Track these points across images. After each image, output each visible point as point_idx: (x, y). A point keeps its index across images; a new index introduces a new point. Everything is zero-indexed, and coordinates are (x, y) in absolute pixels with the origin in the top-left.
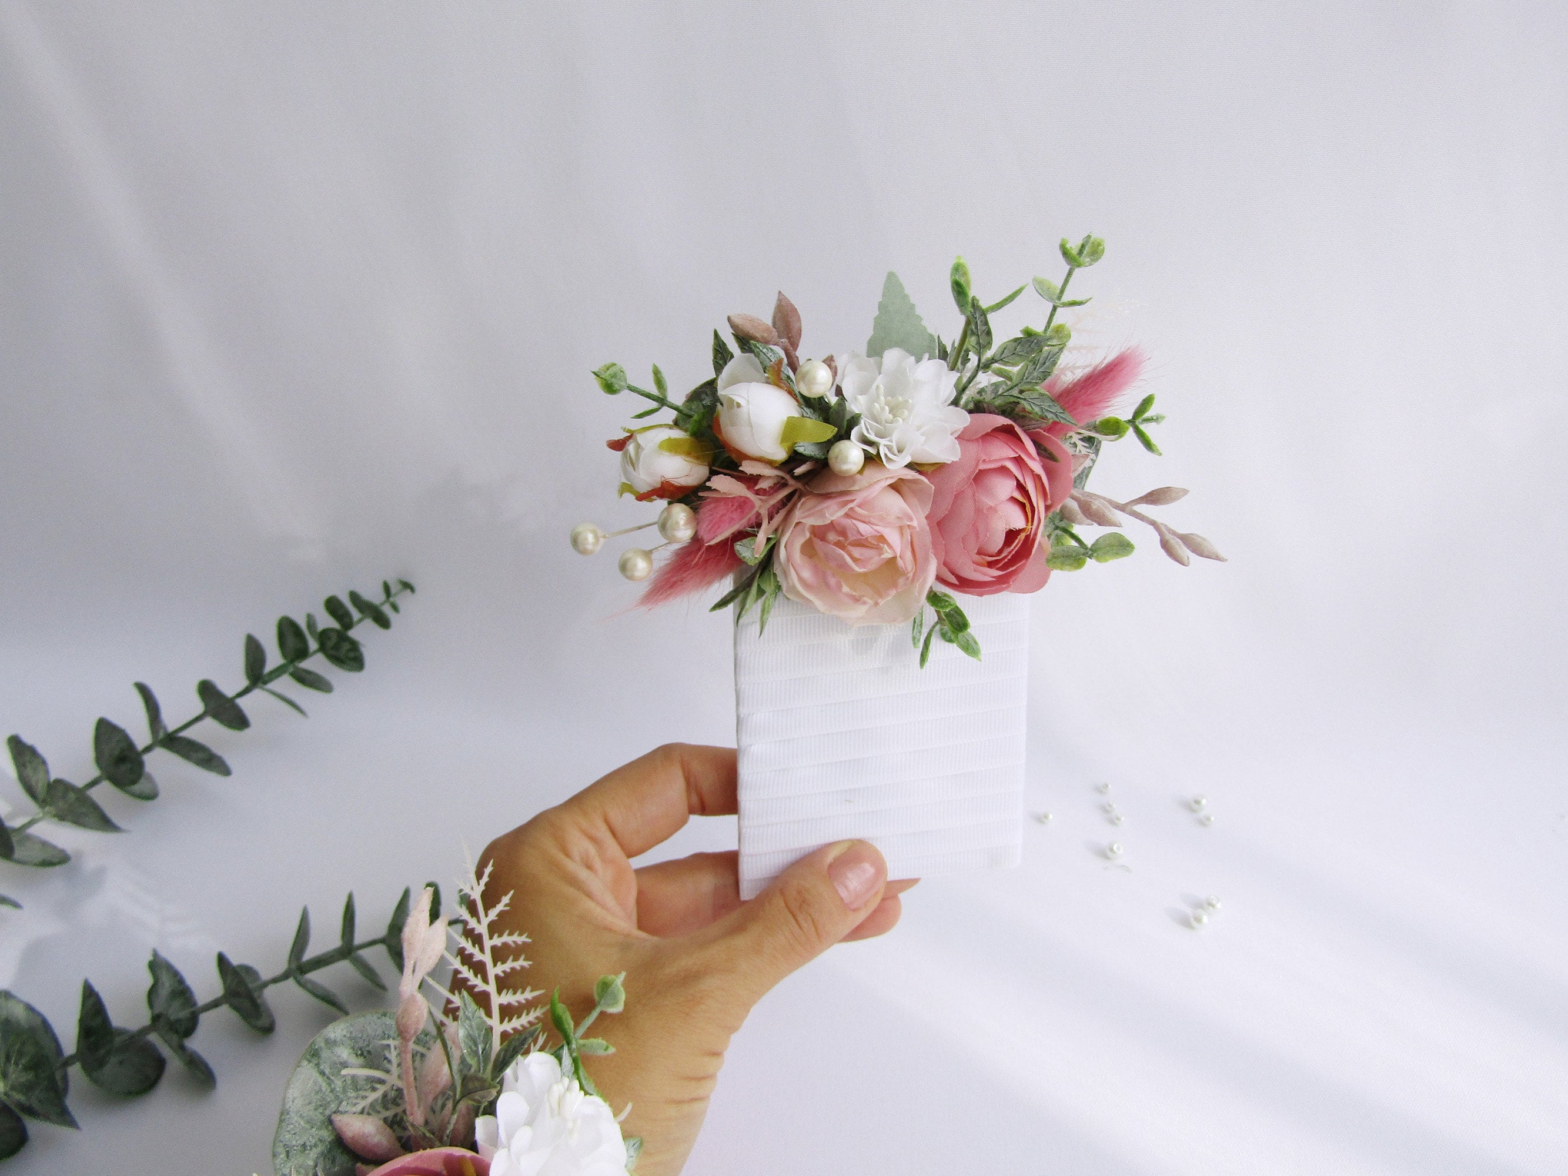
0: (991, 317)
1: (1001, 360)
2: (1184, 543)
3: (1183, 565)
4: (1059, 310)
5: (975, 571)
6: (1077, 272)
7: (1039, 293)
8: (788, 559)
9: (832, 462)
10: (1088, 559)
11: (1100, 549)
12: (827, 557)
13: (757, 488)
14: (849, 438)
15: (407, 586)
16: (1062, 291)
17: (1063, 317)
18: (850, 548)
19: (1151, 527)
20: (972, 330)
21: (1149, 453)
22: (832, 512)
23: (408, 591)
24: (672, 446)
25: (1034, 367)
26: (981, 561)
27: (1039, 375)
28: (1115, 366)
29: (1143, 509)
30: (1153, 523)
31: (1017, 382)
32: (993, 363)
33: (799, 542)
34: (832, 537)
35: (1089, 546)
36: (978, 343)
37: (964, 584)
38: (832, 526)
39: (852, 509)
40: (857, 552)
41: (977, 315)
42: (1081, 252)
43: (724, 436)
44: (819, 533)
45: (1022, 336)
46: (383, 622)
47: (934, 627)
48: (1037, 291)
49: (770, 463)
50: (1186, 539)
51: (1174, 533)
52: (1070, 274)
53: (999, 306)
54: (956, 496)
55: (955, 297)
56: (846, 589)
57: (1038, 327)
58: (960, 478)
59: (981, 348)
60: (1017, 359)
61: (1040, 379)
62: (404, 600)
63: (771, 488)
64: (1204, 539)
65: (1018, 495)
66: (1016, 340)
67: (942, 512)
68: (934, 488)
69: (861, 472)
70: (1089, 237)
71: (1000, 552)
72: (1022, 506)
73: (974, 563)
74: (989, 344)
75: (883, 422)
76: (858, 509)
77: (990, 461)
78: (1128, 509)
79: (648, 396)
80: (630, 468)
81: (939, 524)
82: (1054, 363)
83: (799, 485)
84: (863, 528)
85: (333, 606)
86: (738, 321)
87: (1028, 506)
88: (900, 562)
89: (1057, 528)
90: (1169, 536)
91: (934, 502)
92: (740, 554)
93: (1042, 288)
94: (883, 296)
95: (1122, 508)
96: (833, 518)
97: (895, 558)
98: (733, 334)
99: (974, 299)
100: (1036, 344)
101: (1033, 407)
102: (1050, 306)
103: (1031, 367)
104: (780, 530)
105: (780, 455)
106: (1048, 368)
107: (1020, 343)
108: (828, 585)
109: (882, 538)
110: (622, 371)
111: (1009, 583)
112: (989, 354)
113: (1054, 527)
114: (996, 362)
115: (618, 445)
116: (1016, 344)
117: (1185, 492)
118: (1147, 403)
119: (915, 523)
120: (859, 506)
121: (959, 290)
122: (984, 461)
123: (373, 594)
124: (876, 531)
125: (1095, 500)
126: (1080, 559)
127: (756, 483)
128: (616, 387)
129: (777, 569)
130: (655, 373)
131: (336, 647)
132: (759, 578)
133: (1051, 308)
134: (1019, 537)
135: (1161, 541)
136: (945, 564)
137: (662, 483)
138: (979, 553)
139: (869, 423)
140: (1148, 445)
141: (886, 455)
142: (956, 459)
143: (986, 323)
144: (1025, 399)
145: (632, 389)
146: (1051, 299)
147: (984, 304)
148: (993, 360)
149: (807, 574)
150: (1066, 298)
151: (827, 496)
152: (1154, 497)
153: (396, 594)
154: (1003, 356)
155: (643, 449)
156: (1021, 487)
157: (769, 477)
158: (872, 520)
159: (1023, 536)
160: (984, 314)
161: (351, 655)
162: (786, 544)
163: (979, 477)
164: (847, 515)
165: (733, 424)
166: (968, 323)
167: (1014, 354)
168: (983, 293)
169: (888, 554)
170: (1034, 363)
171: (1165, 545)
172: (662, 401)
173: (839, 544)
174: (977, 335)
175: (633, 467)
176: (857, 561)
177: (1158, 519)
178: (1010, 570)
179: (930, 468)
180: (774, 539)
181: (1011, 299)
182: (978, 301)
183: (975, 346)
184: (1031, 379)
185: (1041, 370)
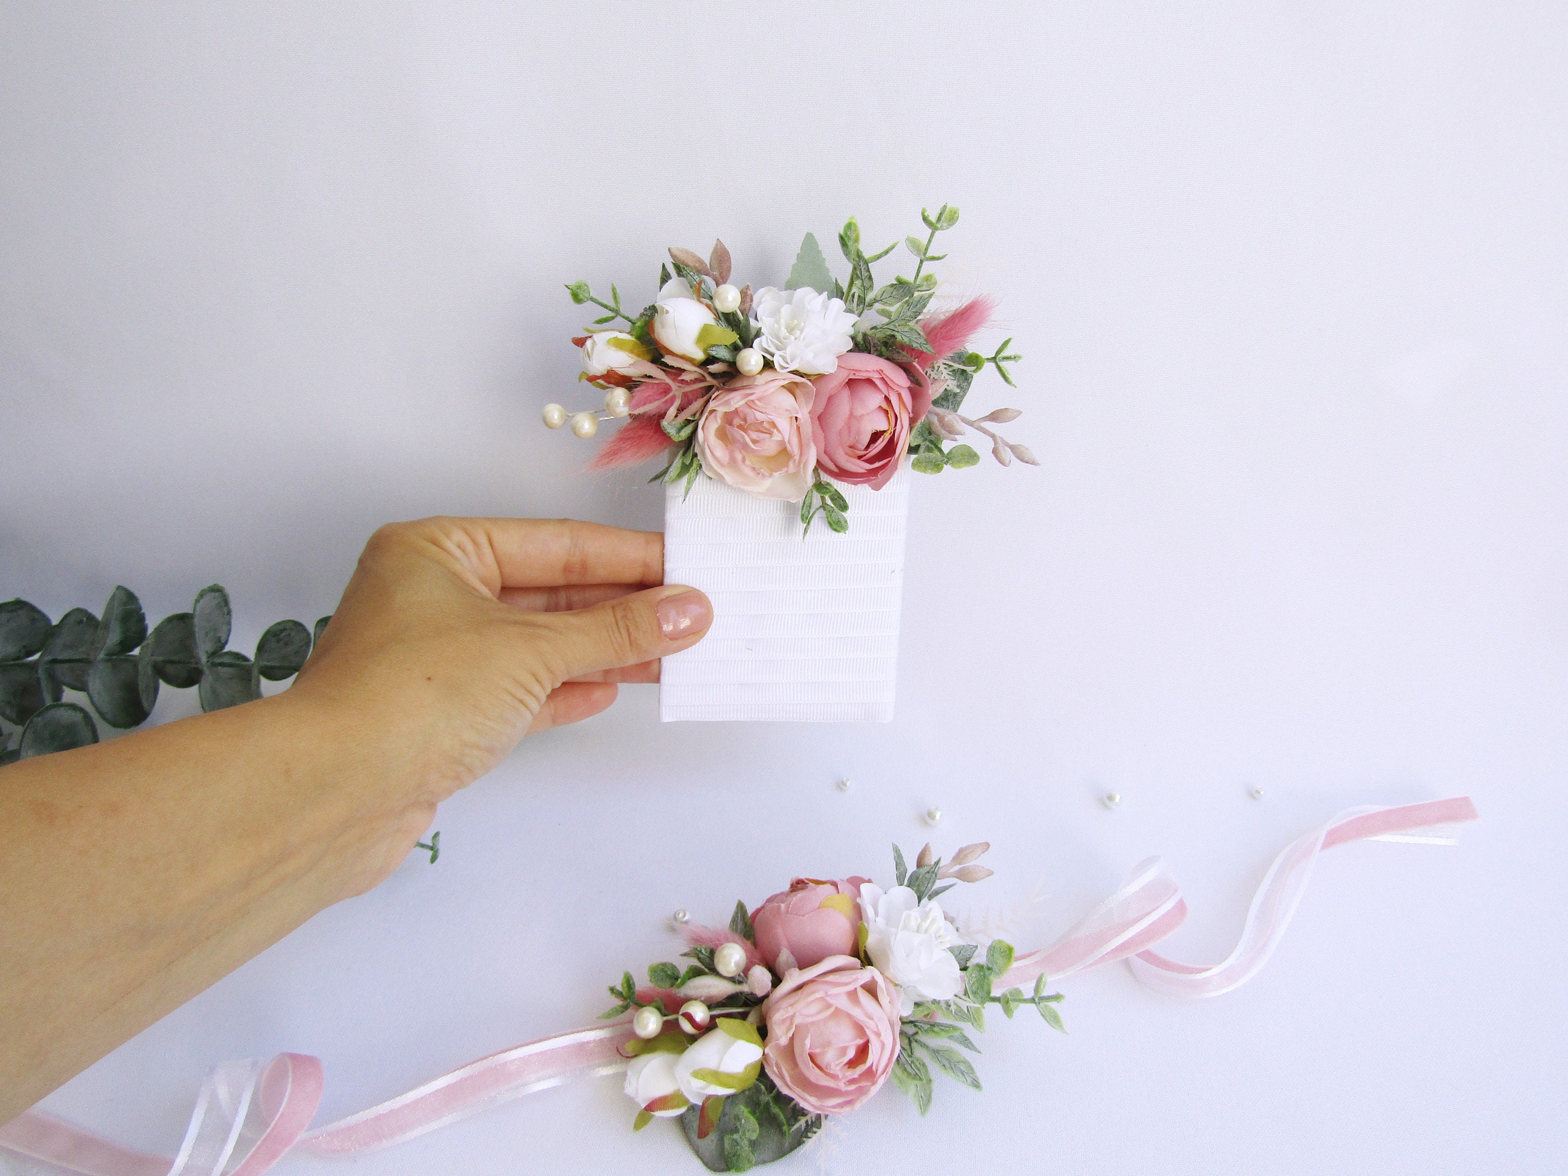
0: (871, 265)
1: (881, 301)
2: (1012, 451)
3: (1005, 466)
4: (925, 263)
5: (849, 462)
6: (937, 233)
7: (910, 249)
8: (706, 439)
9: (739, 364)
10: (946, 464)
11: (956, 456)
12: (734, 439)
13: (680, 378)
14: (752, 346)
16: (927, 249)
17: (928, 268)
19: (990, 439)
20: (857, 274)
21: (1008, 387)
22: (735, 400)
24: (618, 344)
25: (908, 308)
26: (853, 454)
27: (912, 314)
29: (988, 425)
30: (993, 436)
31: (894, 319)
32: (875, 302)
33: (715, 425)
34: (737, 421)
35: (947, 455)
36: (863, 285)
37: (842, 474)
38: (737, 413)
39: (751, 400)
40: (755, 435)
41: (861, 264)
42: (939, 219)
43: (656, 336)
44: (728, 419)
45: (896, 283)
47: (818, 509)
48: (908, 247)
49: (691, 360)
50: (1014, 448)
51: (1004, 444)
52: (932, 235)
53: (879, 257)
54: (831, 397)
55: (843, 249)
57: (909, 277)
58: (834, 385)
59: (866, 287)
60: (894, 300)
61: (912, 318)
63: (691, 380)
64: (1027, 449)
65: (885, 406)
66: (892, 286)
67: (820, 411)
68: (816, 391)
69: (761, 372)
70: (945, 207)
71: (868, 448)
72: (886, 412)
73: (848, 455)
74: (871, 286)
75: (782, 339)
76: (756, 401)
77: (860, 371)
78: (976, 425)
79: (605, 307)
80: (587, 360)
81: (820, 418)
82: (924, 306)
83: (714, 382)
84: (760, 416)
86: (676, 253)
87: (892, 415)
88: (789, 447)
90: (1001, 445)
91: (815, 401)
92: (665, 430)
93: (914, 245)
94: (802, 249)
95: (971, 424)
96: (737, 406)
97: (785, 442)
98: (673, 263)
99: (858, 250)
100: (908, 289)
101: (904, 338)
102: (918, 259)
103: (905, 307)
104: (698, 415)
105: (700, 356)
106: (919, 309)
107: (895, 288)
108: (736, 464)
109: (774, 425)
110: (588, 287)
111: (877, 476)
112: (870, 295)
113: (923, 438)
114: (877, 301)
115: (580, 342)
116: (892, 289)
117: (1019, 413)
118: (1006, 345)
119: (801, 416)
121: (846, 242)
122: (855, 369)
124: (770, 419)
126: (939, 465)
127: (680, 375)
128: (581, 296)
129: (696, 450)
130: (612, 290)
132: (683, 455)
133: (919, 262)
134: (883, 438)
135: (994, 449)
136: (825, 452)
137: (608, 371)
138: (851, 446)
139: (771, 340)
140: (1005, 377)
141: (779, 362)
142: (832, 371)
143: (868, 271)
144: (898, 332)
145: (592, 299)
146: (918, 254)
147: (867, 255)
148: (875, 301)
149: (719, 452)
150: (929, 254)
151: (735, 390)
152: (995, 417)
154: (882, 298)
155: (597, 345)
156: (887, 399)
157: (691, 372)
158: (767, 411)
159: (887, 437)
160: (866, 263)
162: (703, 430)
163: (852, 384)
164: (748, 405)
165: (663, 327)
166: (855, 269)
167: (891, 296)
168: (868, 248)
169: (778, 438)
170: (908, 305)
171: (995, 452)
172: (617, 312)
173: (740, 427)
174: (862, 279)
175: (589, 358)
176: (755, 442)
177: (997, 433)
178: (877, 465)
179: (815, 377)
180: (693, 421)
181: (887, 252)
182: (861, 252)
183: (860, 288)
184: (906, 317)
185: (913, 310)
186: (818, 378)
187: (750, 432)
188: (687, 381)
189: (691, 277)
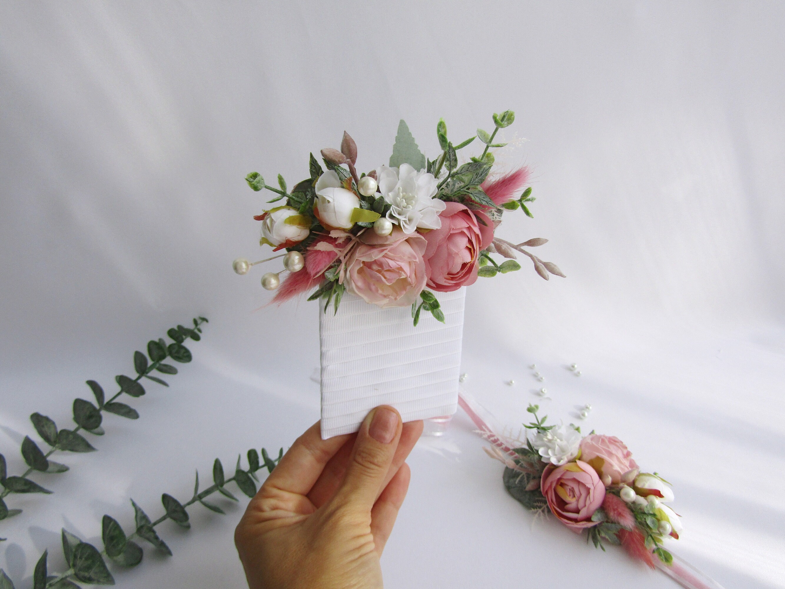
0: (457, 151)
1: (461, 173)
2: (546, 267)
3: (546, 280)
4: (490, 148)
5: (445, 282)
6: (500, 129)
7: (480, 138)
8: (351, 276)
9: (376, 229)
10: (498, 272)
11: (504, 267)
12: (372, 276)
13: (337, 243)
14: (385, 217)
15: (204, 320)
16: (492, 139)
17: (492, 151)
18: (385, 273)
19: (530, 258)
20: (447, 158)
21: (528, 217)
22: (375, 255)
23: (205, 322)
24: (291, 221)
25: (476, 176)
26: (448, 277)
27: (479, 181)
28: (516, 177)
29: (526, 248)
30: (531, 256)
31: (468, 184)
33: (357, 268)
34: (375, 267)
35: (499, 266)
36: (450, 165)
37: (439, 287)
38: (375, 262)
39: (386, 253)
40: (387, 275)
41: (451, 151)
42: (502, 120)
43: (321, 217)
44: (368, 265)
45: (472, 162)
46: (196, 338)
47: (422, 305)
48: (479, 137)
49: (344, 230)
50: (546, 265)
51: (541, 262)
52: (496, 130)
53: (462, 146)
54: (439, 247)
55: (440, 142)
56: (380, 292)
57: (479, 157)
58: (441, 237)
59: (451, 167)
60: (469, 173)
61: (479, 183)
62: (203, 326)
63: (344, 243)
64: (555, 266)
65: (468, 245)
66: (469, 164)
67: (431, 254)
68: (427, 242)
69: (390, 234)
70: (507, 112)
71: (458, 273)
72: (470, 250)
73: (445, 278)
74: (455, 166)
75: (402, 207)
76: (389, 253)
77: (456, 229)
78: (518, 248)
79: (276, 191)
80: (268, 232)
81: (429, 260)
83: (359, 241)
84: (392, 263)
85: (171, 333)
86: (325, 152)
87: (472, 250)
88: (409, 280)
90: (539, 264)
91: (427, 250)
92: (327, 277)
93: (482, 136)
94: (398, 133)
95: (516, 247)
96: (376, 258)
97: (406, 278)
98: (323, 158)
99: (449, 142)
100: (479, 166)
101: (476, 198)
102: (485, 145)
103: (475, 176)
106: (483, 177)
107: (471, 165)
108: (371, 290)
109: (401, 269)
110: (262, 179)
112: (454, 170)
113: (482, 257)
115: (260, 218)
116: (469, 166)
117: (546, 241)
118: (527, 191)
119: (417, 260)
120: (389, 251)
121: (443, 139)
122: (453, 229)
123: (189, 325)
124: (398, 264)
125: (503, 244)
126: (494, 272)
128: (259, 187)
130: (279, 178)
131: (178, 352)
133: (485, 147)
134: (467, 265)
135: (535, 266)
136: (432, 279)
137: (286, 241)
138: (448, 274)
139: (394, 208)
140: (528, 213)
141: (403, 225)
142: (439, 228)
143: (455, 155)
144: (471, 194)
145: (267, 187)
146: (486, 143)
147: (454, 146)
148: (457, 173)
149: (360, 284)
150: (494, 142)
151: (373, 246)
152: (531, 243)
153: (200, 324)
154: (462, 171)
155: (275, 222)
156: (470, 242)
157: (343, 237)
158: (396, 259)
159: (469, 265)
160: (454, 150)
161: (185, 355)
162: (350, 271)
163: (450, 237)
164: (384, 256)
165: (325, 212)
166: (445, 154)
167: (468, 170)
168: (454, 140)
169: (403, 276)
170: (477, 174)
171: (537, 269)
172: (284, 194)
173: (379, 271)
174: (450, 161)
175: (270, 231)
177: (533, 254)
179: (427, 232)
181: (467, 143)
182: (451, 144)
183: (448, 167)
184: (475, 183)
185: (480, 178)
186: (429, 233)
188: (340, 243)
189: (341, 174)
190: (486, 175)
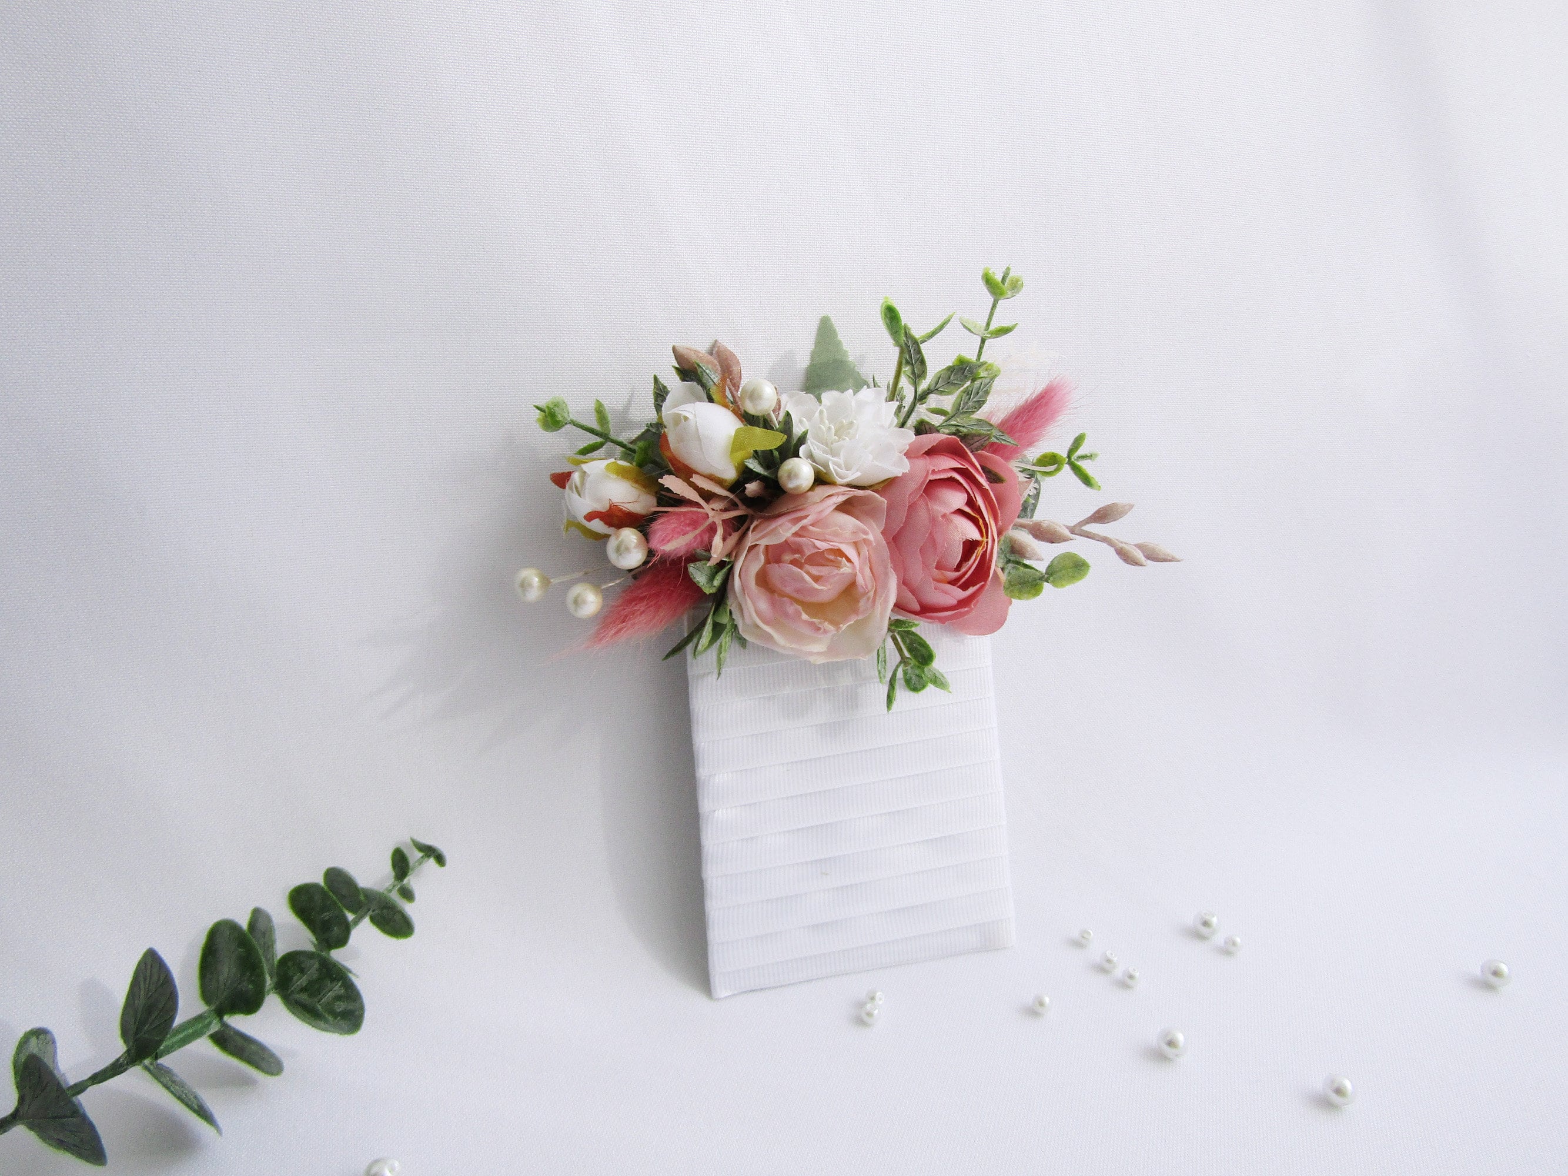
0: (922, 346)
1: (937, 389)
2: (1140, 551)
3: (1143, 569)
4: (987, 342)
5: (936, 591)
6: (1001, 303)
7: (966, 327)
8: (743, 588)
9: (782, 480)
10: (1045, 584)
11: (1056, 572)
12: (782, 580)
14: (797, 456)
16: (988, 324)
19: (1105, 545)
20: (906, 359)
21: (1088, 489)
22: (782, 529)
24: (618, 473)
25: (968, 397)
26: (942, 577)
27: (975, 404)
28: (1044, 402)
29: (1093, 528)
30: (1106, 540)
31: (954, 413)
32: (929, 394)
33: (755, 567)
34: (787, 556)
35: (1044, 571)
36: (913, 373)
37: (926, 610)
38: (786, 545)
39: (804, 526)
40: (815, 571)
41: (910, 344)
42: (1002, 283)
43: (672, 451)
44: (774, 555)
45: (955, 364)
47: (897, 667)
49: (720, 482)
50: (1143, 550)
51: (1127, 544)
52: (994, 306)
53: (931, 335)
54: (910, 507)
55: (888, 327)
56: (805, 616)
57: (971, 356)
58: (911, 489)
59: (917, 376)
60: (952, 388)
61: (976, 408)
64: (1157, 547)
65: (971, 511)
66: (949, 368)
67: (897, 527)
68: (886, 502)
69: (812, 489)
70: (1009, 268)
71: (959, 567)
72: (975, 521)
73: (934, 580)
74: (924, 373)
76: (810, 527)
77: (940, 472)
78: (1078, 530)
79: (591, 431)
81: (895, 539)
83: (750, 509)
84: (819, 545)
86: (680, 352)
87: (981, 521)
88: (860, 580)
89: (1009, 561)
90: (1122, 547)
91: (888, 517)
92: (694, 578)
94: (816, 343)
95: (1071, 529)
96: (787, 536)
97: (854, 574)
98: (676, 368)
99: (905, 327)
100: (968, 371)
102: (979, 338)
103: (965, 397)
104: (734, 554)
105: (730, 474)
106: (981, 397)
107: (954, 371)
108: (786, 615)
109: (840, 553)
111: (970, 607)
113: (1006, 560)
114: (933, 392)
115: (562, 477)
116: (949, 373)
118: (1078, 442)
119: (871, 537)
120: (812, 525)
121: (891, 320)
122: (933, 471)
124: (833, 546)
125: (1047, 525)
126: (1036, 585)
128: (559, 417)
129: (731, 604)
130: (597, 411)
132: (714, 614)
133: (979, 340)
134: (976, 551)
135: (1117, 552)
137: (611, 508)
138: (940, 567)
139: (815, 444)
140: (1086, 480)
142: (905, 472)
143: (919, 352)
144: (963, 426)
145: (573, 422)
147: (917, 333)
148: (929, 391)
149: (763, 605)
150: (994, 328)
151: (779, 516)
152: (1102, 516)
154: (938, 386)
155: (589, 476)
156: (971, 502)
157: (723, 497)
158: (828, 537)
159: (979, 553)
160: (916, 343)
162: (740, 575)
163: (930, 488)
164: (800, 533)
165: (680, 439)
166: (902, 352)
167: (948, 383)
168: (913, 323)
169: (847, 570)
170: (968, 394)
171: (1121, 555)
172: (605, 437)
174: (912, 364)
175: (579, 495)
176: (817, 579)
177: (1109, 535)
178: (971, 590)
179: (882, 485)
180: (729, 563)
181: (941, 328)
182: (909, 329)
183: (910, 377)
184: (967, 409)
185: (975, 400)
186: (887, 485)
187: (807, 567)
189: (707, 377)
190: (987, 393)
